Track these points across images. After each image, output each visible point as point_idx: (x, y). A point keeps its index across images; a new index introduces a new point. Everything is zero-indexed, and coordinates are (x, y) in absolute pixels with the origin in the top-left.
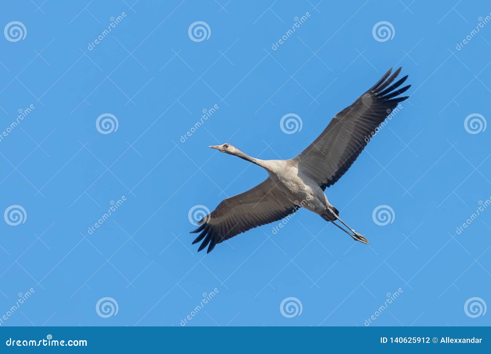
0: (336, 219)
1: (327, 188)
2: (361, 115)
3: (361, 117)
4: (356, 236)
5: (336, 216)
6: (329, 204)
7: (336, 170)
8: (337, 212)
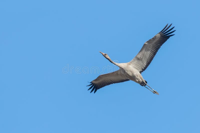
0: (146, 85)
1: (142, 72)
2: (155, 42)
3: (155, 43)
4: (154, 91)
5: (146, 84)
6: (143, 79)
7: (146, 65)
8: (146, 82)
